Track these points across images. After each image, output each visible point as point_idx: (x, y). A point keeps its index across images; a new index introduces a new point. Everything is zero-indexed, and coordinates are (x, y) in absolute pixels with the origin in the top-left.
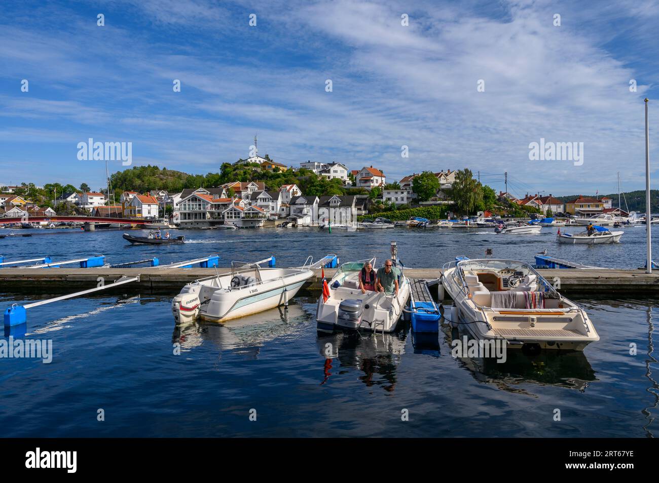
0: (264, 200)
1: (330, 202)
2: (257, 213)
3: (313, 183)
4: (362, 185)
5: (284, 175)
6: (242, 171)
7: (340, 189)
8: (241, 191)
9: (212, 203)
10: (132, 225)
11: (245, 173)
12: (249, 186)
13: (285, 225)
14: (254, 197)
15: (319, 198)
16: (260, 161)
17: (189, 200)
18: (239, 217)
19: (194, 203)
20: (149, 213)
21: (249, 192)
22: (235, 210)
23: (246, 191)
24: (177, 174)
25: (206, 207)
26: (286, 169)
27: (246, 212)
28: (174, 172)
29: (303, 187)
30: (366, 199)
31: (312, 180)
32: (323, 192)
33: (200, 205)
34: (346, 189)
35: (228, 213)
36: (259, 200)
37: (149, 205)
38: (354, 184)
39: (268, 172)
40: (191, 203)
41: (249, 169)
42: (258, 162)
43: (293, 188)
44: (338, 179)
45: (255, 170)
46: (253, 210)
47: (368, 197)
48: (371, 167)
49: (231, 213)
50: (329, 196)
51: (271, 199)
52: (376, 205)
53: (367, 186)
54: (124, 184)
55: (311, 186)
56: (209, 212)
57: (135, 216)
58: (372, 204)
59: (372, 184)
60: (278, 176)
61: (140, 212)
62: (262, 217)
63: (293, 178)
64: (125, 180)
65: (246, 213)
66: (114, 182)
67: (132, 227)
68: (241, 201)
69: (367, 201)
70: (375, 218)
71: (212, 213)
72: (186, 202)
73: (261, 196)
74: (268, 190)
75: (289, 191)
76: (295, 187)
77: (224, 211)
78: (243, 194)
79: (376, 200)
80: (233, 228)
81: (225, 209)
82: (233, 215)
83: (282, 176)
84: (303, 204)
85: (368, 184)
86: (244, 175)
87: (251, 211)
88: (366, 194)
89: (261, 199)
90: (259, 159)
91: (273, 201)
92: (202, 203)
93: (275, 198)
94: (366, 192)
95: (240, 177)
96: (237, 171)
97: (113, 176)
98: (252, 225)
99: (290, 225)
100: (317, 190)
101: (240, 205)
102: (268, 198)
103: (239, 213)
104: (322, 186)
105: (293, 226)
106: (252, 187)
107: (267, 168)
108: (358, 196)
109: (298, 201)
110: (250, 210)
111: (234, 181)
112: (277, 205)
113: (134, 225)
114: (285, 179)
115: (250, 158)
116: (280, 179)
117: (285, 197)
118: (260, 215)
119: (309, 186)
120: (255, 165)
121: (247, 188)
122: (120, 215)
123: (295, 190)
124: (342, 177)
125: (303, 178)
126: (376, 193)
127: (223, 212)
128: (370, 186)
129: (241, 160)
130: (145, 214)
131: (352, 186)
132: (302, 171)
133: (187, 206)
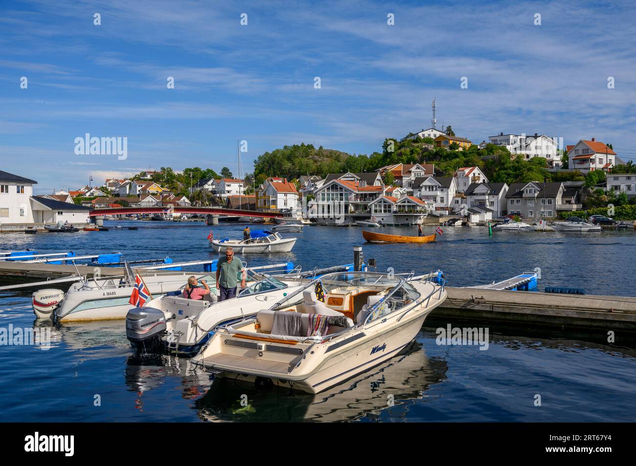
0: (431, 188)
1: (523, 192)
2: (414, 206)
3: (503, 164)
4: (577, 166)
5: (464, 154)
6: (408, 150)
7: (543, 173)
8: (402, 177)
9: (357, 192)
10: (265, 219)
11: (412, 152)
12: (413, 169)
13: (451, 223)
14: (417, 184)
15: (509, 185)
16: (435, 135)
17: (328, 189)
18: (390, 211)
19: (335, 192)
20: (285, 204)
21: (413, 177)
22: (384, 202)
23: (409, 176)
24: (335, 154)
25: (349, 197)
26: (468, 145)
27: (399, 204)
28: (331, 152)
29: (489, 170)
30: (580, 187)
31: (502, 161)
32: (516, 176)
33: (341, 195)
34: (551, 173)
35: (376, 206)
36: (423, 189)
37: (286, 195)
38: (566, 166)
39: (442, 151)
40: (331, 192)
41: (418, 147)
42: (432, 136)
43: (474, 172)
44: (541, 158)
45: (426, 148)
46: (408, 202)
47: (583, 185)
48: (593, 140)
49: (380, 206)
50: (524, 182)
51: (439, 187)
52: (595, 196)
53: (585, 169)
54: (272, 168)
55: (500, 169)
56: (352, 204)
57: (269, 208)
58: (589, 194)
59: (592, 166)
60: (456, 156)
61: (275, 202)
62: (420, 212)
63: (475, 158)
64: (273, 163)
65: (400, 206)
66: (261, 165)
67: (264, 222)
68: (396, 190)
69: (581, 191)
70: (589, 215)
71: (356, 206)
72: (324, 191)
73: (426, 183)
74: (438, 174)
75: (467, 176)
76: (476, 171)
77: (372, 204)
78: (405, 180)
79: (595, 189)
80: (377, 226)
81: (373, 200)
82: (383, 209)
83: (460, 155)
84: (484, 194)
85: (585, 165)
86: (411, 155)
87: (406, 204)
88: (580, 180)
89: (426, 187)
90: (435, 132)
91: (442, 190)
92: (344, 192)
93: (445, 186)
94: (581, 178)
95: (404, 158)
96: (403, 150)
97: (260, 158)
98: (406, 222)
99: (459, 223)
100: (509, 175)
101: (394, 196)
102: (436, 186)
103: (390, 206)
104: (516, 169)
105: (464, 224)
106: (417, 171)
107: (442, 144)
108: (569, 183)
109: (476, 191)
110: (405, 202)
111: (397, 163)
112: (448, 195)
113: (267, 219)
114: (465, 159)
115: (423, 131)
116: (458, 160)
117: (461, 184)
118: (418, 209)
119: (497, 169)
120: (428, 141)
121: (410, 172)
122: (253, 206)
123: (477, 175)
124: (548, 156)
125: (490, 158)
126: (596, 179)
127: (369, 204)
128: (589, 169)
129: (411, 135)
130: (280, 205)
131: (562, 168)
132: (490, 149)
133: (326, 197)
